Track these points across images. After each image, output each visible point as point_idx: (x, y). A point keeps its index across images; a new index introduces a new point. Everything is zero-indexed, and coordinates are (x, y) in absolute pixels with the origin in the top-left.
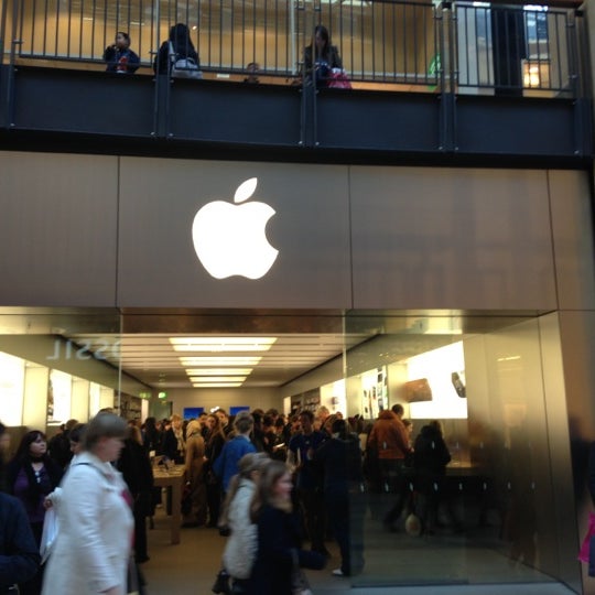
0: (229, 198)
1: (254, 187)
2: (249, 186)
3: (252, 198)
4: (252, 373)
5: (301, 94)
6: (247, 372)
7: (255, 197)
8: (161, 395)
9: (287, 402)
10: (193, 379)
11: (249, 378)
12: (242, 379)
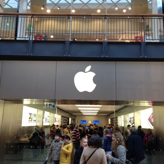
0: (84, 71)
1: (90, 68)
2: (89, 68)
3: (89, 71)
4: (99, 112)
5: (103, 44)
6: (97, 111)
7: (90, 71)
10: (83, 113)
11: (98, 113)
12: (97, 113)
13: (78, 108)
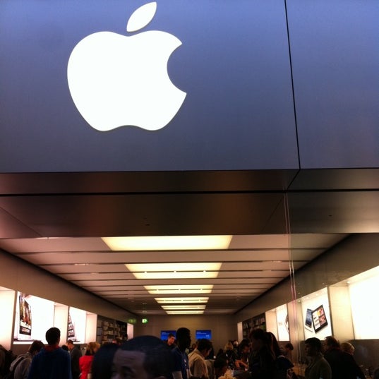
4: (209, 301)
6: (205, 300)
8: (144, 321)
9: (240, 326)
10: (164, 307)
11: (208, 305)
12: (203, 307)
13: (147, 287)
